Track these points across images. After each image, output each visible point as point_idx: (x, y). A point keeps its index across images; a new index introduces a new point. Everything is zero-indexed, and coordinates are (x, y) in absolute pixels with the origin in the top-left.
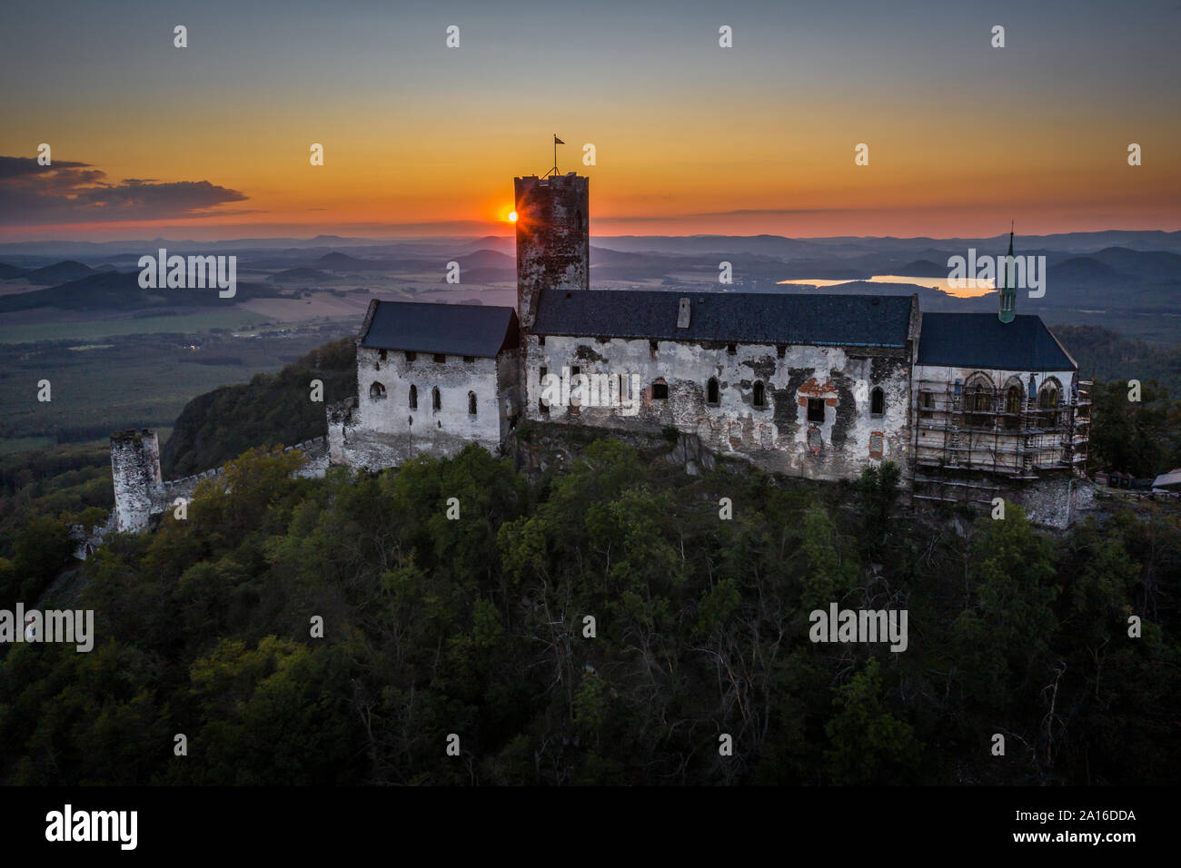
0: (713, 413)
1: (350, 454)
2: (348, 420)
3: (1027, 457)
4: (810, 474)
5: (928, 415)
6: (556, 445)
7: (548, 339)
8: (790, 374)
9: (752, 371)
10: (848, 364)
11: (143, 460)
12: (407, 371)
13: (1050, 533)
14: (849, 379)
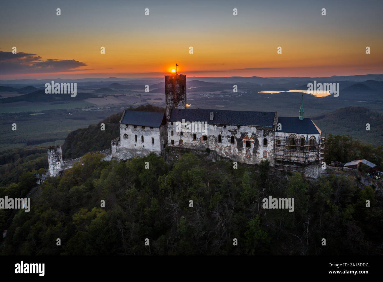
0: (220, 145)
1: (118, 154)
2: (117, 145)
3: (306, 158)
4: (247, 162)
5: (279, 146)
6: (176, 153)
7: (174, 123)
8: (241, 134)
9: (230, 133)
10: (257, 131)
11: (57, 155)
12: (134, 131)
13: (312, 180)
14: (257, 136)
